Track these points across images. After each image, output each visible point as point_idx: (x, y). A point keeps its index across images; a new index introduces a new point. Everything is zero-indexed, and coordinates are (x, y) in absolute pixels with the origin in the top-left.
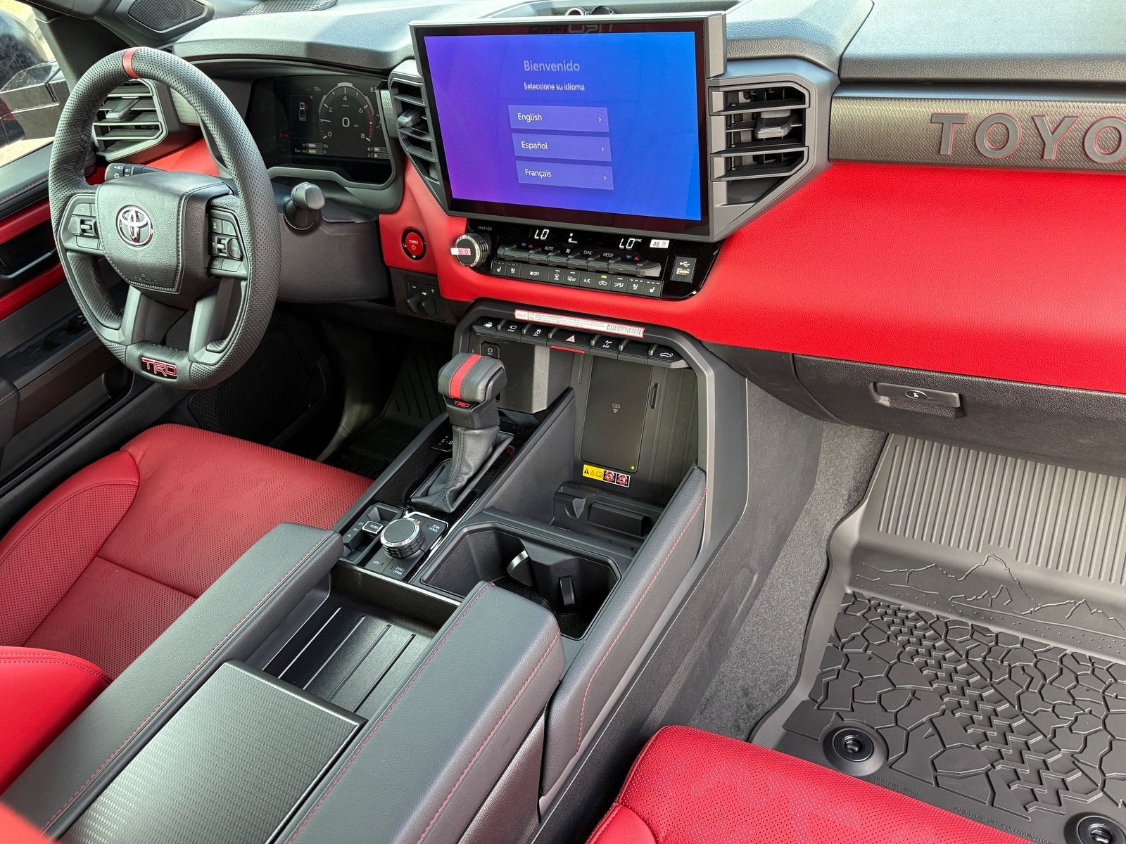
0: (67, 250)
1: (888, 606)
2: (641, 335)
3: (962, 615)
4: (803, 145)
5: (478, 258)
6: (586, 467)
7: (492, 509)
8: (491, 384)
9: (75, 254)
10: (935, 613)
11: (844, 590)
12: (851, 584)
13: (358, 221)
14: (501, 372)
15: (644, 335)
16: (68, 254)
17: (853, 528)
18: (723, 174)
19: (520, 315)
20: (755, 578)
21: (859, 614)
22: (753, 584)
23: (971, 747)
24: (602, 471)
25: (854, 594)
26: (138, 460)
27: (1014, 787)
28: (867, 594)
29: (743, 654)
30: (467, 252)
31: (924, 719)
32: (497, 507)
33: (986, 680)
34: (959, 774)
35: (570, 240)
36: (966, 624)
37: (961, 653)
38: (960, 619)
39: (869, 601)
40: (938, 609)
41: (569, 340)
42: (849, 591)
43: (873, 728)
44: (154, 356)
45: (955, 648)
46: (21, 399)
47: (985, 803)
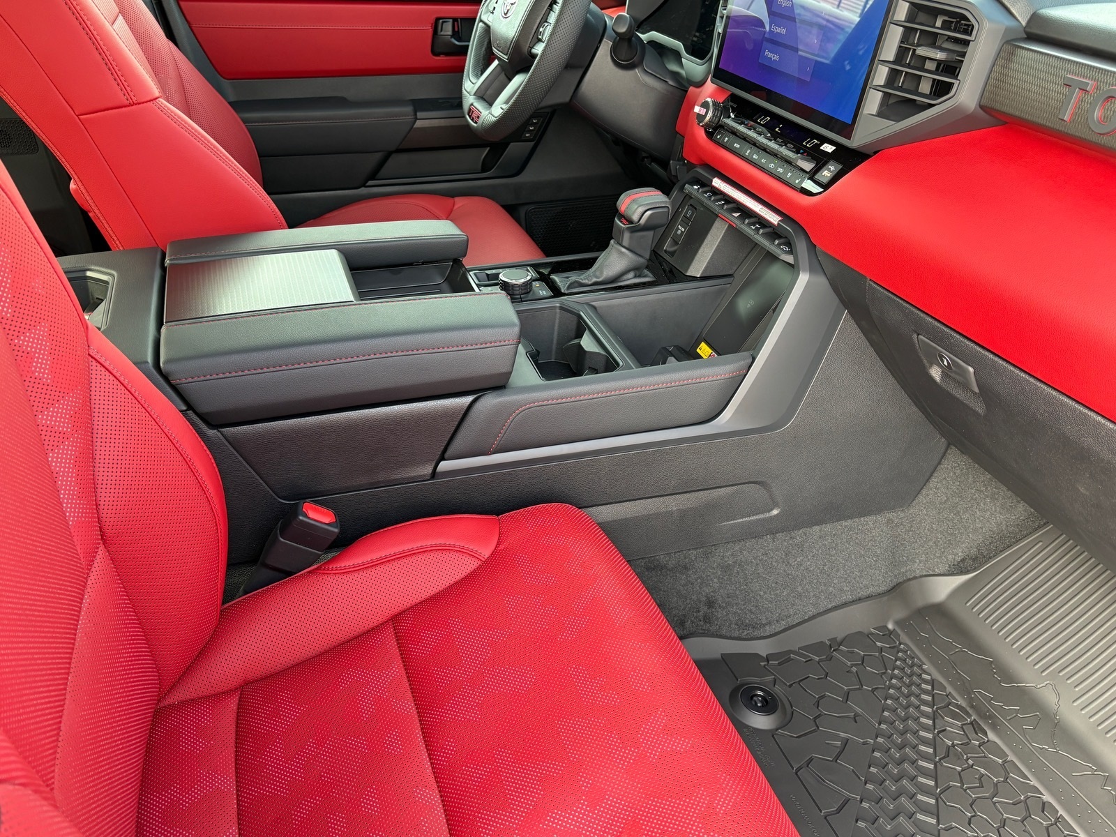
0: (481, 21)
1: (913, 658)
2: (776, 223)
3: (972, 707)
4: (956, 78)
5: (708, 118)
6: (703, 345)
7: (594, 308)
8: (649, 213)
9: (483, 25)
10: (949, 689)
11: (887, 622)
12: (897, 623)
13: (671, 83)
14: (666, 210)
15: (778, 224)
16: (481, 24)
17: (944, 588)
18: (882, 84)
19: (717, 183)
20: (775, 512)
21: (879, 644)
22: (768, 515)
23: (859, 778)
24: (710, 351)
25: (891, 632)
26: (456, 207)
27: (861, 824)
28: (904, 638)
29: (726, 568)
30: (703, 111)
31: (843, 735)
32: (599, 310)
33: (936, 757)
34: (824, 781)
35: (777, 129)
36: (970, 716)
37: (937, 726)
38: (968, 709)
39: (900, 644)
40: (956, 689)
41: (734, 214)
42: (890, 626)
43: (792, 708)
44: (479, 105)
45: (936, 720)
46: (415, 126)
47: (821, 812)
